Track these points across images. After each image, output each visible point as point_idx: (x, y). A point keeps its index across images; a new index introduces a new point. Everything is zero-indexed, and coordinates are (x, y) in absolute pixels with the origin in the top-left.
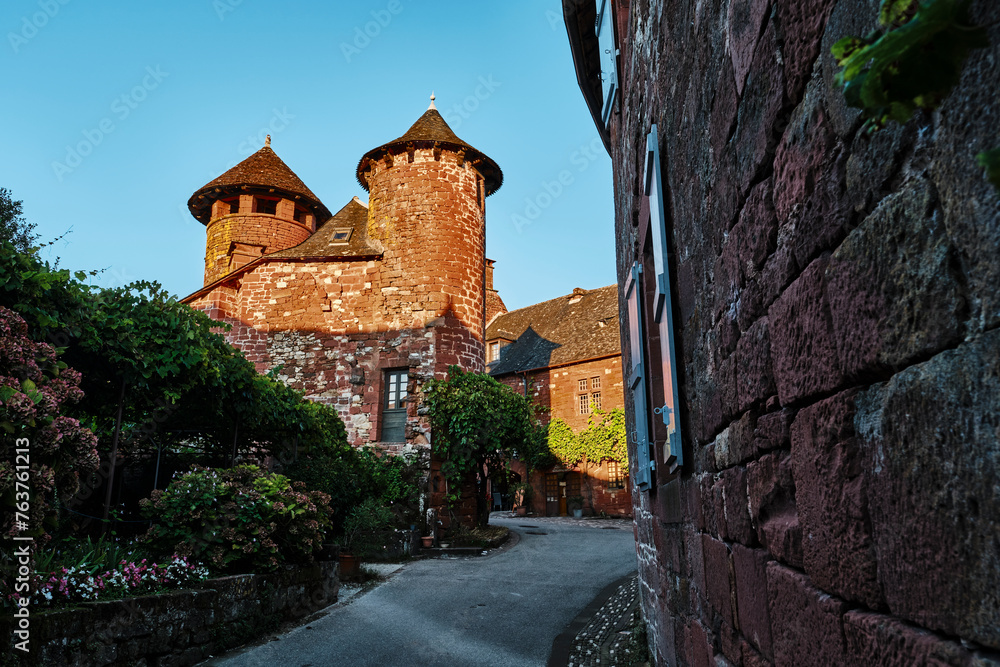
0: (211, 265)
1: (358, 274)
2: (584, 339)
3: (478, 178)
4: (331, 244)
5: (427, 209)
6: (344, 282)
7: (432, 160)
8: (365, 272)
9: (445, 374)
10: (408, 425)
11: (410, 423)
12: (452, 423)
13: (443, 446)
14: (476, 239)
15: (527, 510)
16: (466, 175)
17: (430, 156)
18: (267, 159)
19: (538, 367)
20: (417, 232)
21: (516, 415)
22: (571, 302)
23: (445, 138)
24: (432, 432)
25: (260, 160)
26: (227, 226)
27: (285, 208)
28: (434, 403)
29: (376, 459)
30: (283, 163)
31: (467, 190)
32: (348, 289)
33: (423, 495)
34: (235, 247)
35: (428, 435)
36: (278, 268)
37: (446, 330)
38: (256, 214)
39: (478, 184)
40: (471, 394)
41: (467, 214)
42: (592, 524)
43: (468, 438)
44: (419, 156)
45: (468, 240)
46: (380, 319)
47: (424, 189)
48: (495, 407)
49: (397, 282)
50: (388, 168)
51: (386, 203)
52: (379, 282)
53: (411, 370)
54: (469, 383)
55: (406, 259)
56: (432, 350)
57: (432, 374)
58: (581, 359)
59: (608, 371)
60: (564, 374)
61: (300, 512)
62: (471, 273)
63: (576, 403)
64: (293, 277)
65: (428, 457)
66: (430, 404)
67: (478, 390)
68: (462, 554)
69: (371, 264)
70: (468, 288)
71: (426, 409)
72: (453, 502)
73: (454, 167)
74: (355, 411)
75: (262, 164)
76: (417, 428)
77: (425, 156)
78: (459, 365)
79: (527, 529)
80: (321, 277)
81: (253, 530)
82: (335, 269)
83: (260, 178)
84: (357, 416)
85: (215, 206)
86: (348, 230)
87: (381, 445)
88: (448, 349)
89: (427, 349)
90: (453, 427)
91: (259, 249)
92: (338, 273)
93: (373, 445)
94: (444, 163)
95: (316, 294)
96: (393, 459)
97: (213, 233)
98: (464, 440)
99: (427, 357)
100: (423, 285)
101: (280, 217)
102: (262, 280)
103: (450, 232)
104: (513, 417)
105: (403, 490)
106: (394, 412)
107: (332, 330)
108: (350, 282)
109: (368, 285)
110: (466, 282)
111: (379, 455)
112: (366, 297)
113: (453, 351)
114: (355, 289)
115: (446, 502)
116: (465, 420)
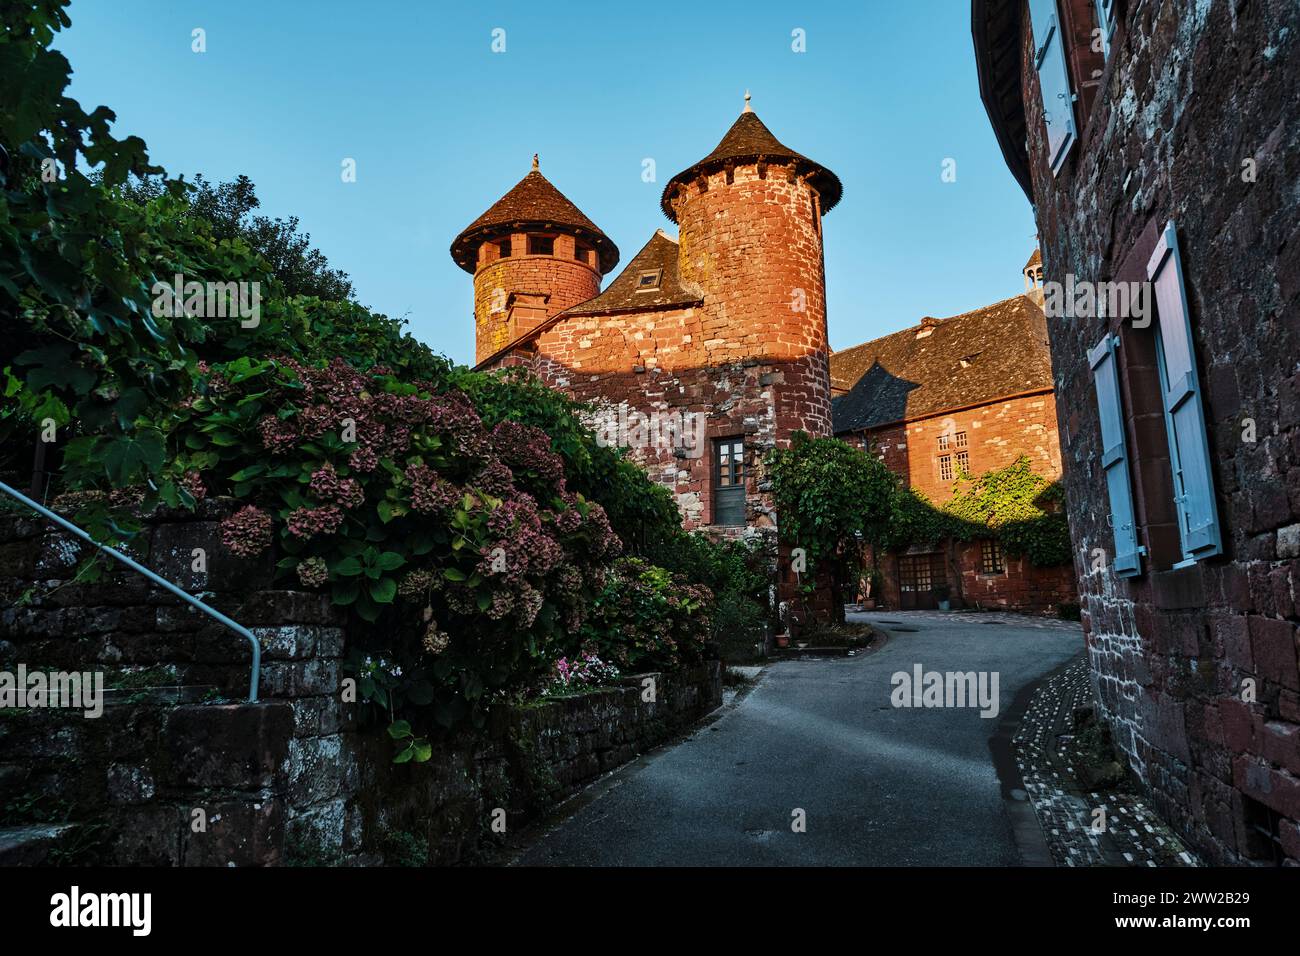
0: (484, 321)
1: (674, 325)
2: (941, 384)
3: (812, 195)
4: (638, 292)
5: (754, 240)
6: (658, 336)
7: (756, 178)
8: (682, 323)
9: (789, 442)
10: (748, 505)
11: (750, 501)
12: (802, 501)
13: (791, 528)
14: (815, 272)
15: (876, 604)
16: (800, 191)
17: (754, 174)
18: (535, 187)
19: (883, 423)
20: (744, 270)
21: (879, 488)
22: (920, 336)
23: (770, 151)
24: (778, 513)
25: (530, 189)
26: (500, 273)
27: (563, 246)
28: (779, 478)
29: (711, 545)
30: (557, 191)
31: (801, 212)
32: (664, 345)
33: (772, 586)
34: (515, 299)
35: (774, 516)
36: (580, 324)
37: (787, 388)
38: (532, 256)
39: (813, 202)
40: (823, 464)
41: (803, 242)
42: (967, 619)
43: (824, 517)
44: (740, 175)
45: (805, 275)
46: (705, 378)
47: (749, 216)
48: (853, 479)
49: (723, 333)
50: (702, 193)
51: (703, 237)
52: (701, 334)
53: (747, 439)
54: (818, 451)
55: (732, 304)
56: (771, 414)
57: (772, 442)
58: (940, 410)
59: (976, 425)
60: (918, 430)
61: (694, 607)
62: (813, 316)
63: (935, 466)
64: (598, 334)
65: (776, 541)
66: (773, 478)
67: (830, 460)
68: (826, 654)
69: (689, 313)
70: (810, 334)
71: (769, 484)
72: (807, 594)
73: (783, 185)
74: (683, 490)
75: (533, 193)
76: (760, 508)
77: (747, 175)
78: (805, 429)
79: (891, 625)
80: (630, 332)
81: (652, 626)
82: (646, 321)
83: (532, 213)
84: (685, 495)
85: (482, 250)
86: (655, 273)
87: (716, 529)
88: (790, 410)
89: (765, 412)
90: (805, 505)
91: (542, 299)
92: (650, 326)
93: (707, 529)
94: (771, 181)
95: (626, 352)
96: (733, 545)
97: (482, 283)
98: (818, 520)
99: (765, 422)
100: (755, 335)
101: (559, 257)
102: (562, 340)
103: (783, 268)
104: (875, 490)
105: (749, 581)
106: (729, 489)
107: (648, 395)
108: (666, 336)
109: (687, 339)
110: (806, 327)
111: (715, 541)
112: (686, 352)
113: (796, 413)
114: (672, 343)
115: (798, 595)
116: (819, 497)
